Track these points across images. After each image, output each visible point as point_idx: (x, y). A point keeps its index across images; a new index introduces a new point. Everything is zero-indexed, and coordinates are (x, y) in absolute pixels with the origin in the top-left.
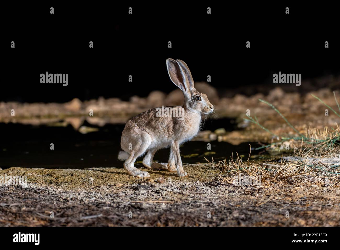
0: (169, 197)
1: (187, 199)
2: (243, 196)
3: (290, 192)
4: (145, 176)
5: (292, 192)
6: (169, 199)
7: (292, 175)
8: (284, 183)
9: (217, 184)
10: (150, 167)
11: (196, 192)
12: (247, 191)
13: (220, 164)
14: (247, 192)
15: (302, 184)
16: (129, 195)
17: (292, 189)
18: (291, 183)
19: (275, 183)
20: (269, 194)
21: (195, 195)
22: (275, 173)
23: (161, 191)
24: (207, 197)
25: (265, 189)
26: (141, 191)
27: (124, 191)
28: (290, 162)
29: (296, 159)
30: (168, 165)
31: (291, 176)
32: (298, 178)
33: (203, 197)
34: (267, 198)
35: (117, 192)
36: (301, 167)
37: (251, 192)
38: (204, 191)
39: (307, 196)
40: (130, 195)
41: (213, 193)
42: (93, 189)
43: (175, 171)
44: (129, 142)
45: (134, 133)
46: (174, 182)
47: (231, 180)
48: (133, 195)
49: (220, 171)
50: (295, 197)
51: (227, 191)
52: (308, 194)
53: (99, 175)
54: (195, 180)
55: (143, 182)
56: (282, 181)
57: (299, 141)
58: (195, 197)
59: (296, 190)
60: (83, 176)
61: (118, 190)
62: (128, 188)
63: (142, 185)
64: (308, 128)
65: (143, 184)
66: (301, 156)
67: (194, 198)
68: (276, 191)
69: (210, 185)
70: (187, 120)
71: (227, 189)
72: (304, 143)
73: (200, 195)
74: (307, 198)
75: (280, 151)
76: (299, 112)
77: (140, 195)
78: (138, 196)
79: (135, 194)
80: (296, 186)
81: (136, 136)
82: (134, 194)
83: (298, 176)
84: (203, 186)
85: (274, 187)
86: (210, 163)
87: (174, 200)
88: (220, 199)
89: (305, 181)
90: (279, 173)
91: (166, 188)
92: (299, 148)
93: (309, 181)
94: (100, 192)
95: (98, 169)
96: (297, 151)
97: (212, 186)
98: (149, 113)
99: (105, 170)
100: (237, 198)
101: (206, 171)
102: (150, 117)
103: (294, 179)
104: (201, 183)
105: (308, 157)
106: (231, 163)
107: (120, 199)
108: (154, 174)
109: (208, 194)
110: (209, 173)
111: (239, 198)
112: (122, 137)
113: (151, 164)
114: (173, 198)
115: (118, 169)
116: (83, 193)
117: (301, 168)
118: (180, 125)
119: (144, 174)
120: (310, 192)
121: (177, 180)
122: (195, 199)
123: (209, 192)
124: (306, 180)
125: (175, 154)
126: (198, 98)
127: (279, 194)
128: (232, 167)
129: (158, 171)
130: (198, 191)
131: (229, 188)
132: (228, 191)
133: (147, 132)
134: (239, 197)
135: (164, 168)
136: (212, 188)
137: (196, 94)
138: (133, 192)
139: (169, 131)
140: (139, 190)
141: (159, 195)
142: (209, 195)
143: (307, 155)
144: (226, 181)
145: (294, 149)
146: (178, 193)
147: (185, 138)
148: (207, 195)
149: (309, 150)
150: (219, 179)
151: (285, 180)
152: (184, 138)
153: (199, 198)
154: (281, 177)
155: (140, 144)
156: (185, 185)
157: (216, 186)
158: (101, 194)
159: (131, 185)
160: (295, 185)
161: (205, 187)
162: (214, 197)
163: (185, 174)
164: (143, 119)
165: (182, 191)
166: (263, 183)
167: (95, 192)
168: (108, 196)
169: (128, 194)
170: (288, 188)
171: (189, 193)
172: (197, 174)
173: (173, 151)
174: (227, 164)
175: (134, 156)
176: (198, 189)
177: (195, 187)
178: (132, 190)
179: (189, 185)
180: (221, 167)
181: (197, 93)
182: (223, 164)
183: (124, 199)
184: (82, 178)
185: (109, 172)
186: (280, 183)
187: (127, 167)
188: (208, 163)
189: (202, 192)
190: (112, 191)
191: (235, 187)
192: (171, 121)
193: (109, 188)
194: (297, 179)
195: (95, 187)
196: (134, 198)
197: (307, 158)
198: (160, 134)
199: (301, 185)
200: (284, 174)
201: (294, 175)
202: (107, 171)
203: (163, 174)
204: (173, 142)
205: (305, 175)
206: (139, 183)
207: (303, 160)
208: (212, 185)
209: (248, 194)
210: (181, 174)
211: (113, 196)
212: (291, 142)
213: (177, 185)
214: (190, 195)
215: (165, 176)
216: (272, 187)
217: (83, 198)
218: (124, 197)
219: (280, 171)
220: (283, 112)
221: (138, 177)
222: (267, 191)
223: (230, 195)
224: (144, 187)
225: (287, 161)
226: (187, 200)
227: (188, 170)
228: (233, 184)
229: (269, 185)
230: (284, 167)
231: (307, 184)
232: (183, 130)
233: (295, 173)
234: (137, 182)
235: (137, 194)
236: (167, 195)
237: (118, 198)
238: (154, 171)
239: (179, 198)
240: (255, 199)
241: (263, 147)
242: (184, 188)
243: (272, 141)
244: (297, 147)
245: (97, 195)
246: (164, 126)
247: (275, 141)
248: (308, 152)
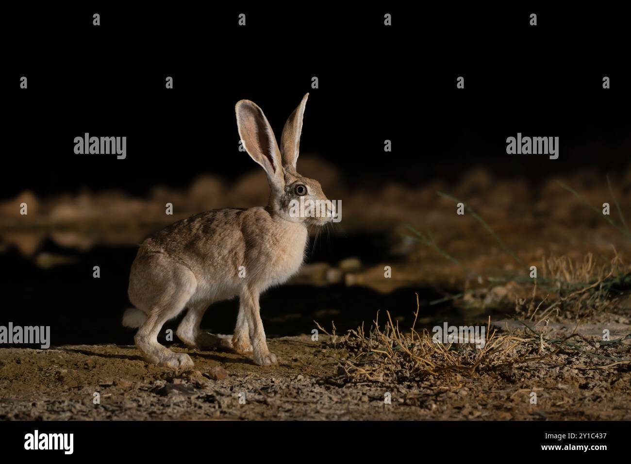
0: (236, 410)
1: (275, 414)
2: (402, 408)
3: (507, 399)
4: (182, 364)
5: (512, 401)
6: (237, 415)
7: (513, 363)
8: (494, 380)
9: (344, 381)
10: (193, 343)
11: (296, 400)
12: (410, 397)
13: (350, 336)
14: (410, 399)
15: (535, 382)
16: (146, 407)
17: (511, 393)
18: (509, 379)
19: (475, 379)
20: (461, 405)
21: (295, 406)
22: (475, 357)
23: (218, 398)
24: (322, 411)
25: (451, 394)
26: (174, 398)
27: (136, 397)
28: (506, 331)
29: (520, 325)
30: (233, 340)
31: (510, 365)
32: (527, 369)
33: (312, 410)
34: (455, 413)
35: (119, 400)
36: (532, 344)
37: (421, 400)
38: (314, 397)
39: (547, 410)
40: (149, 406)
41: (334, 402)
42: (65, 393)
43: (250, 353)
44: (146, 287)
45: (158, 267)
46: (247, 376)
47: (375, 373)
48: (155, 406)
49: (351, 353)
50: (519, 410)
51: (367, 397)
52: (550, 404)
53: (78, 362)
54: (295, 373)
55: (177, 377)
56: (489, 375)
57: (528, 286)
58: (295, 411)
59: (522, 396)
60: (43, 363)
61: (122, 396)
62: (143, 390)
63: (175, 383)
64: (548, 257)
65: (177, 381)
66: (533, 320)
67: (293, 413)
68: (475, 397)
69: (327, 383)
70: (276, 238)
71: (365, 392)
72: (538, 289)
73: (305, 406)
74: (547, 413)
75: (483, 307)
76: (528, 220)
77: (172, 405)
78: (167, 408)
79: (160, 404)
80: (522, 387)
81: (161, 275)
82: (157, 405)
83: (525, 364)
84: (313, 385)
85: (470, 389)
86: (327, 334)
87: (247, 417)
88: (351, 416)
89: (542, 376)
90: (483, 356)
91: (229, 389)
92: (528, 302)
93: (550, 376)
94: (80, 401)
95: (78, 347)
96: (524, 308)
97: (332, 387)
98: (192, 223)
99: (92, 351)
100: (387, 413)
101: (319, 352)
102: (194, 231)
103: (516, 371)
104: (308, 380)
105: (548, 322)
106: (374, 334)
107: (125, 414)
108: (202, 359)
109: (324, 404)
110: (326, 358)
111: (393, 412)
112: (131, 276)
113: (196, 336)
114: (245, 412)
115: (122, 348)
116: (43, 402)
117: (532, 347)
118: (261, 249)
119: (181, 359)
120: (552, 401)
121: (254, 373)
122: (294, 415)
123: (326, 399)
124: (543, 372)
125: (249, 315)
126: (301, 190)
127: (482, 405)
128: (377, 343)
129: (211, 353)
130: (301, 398)
131: (370, 390)
132: (369, 397)
133: (187, 265)
134: (392, 410)
135: (224, 345)
136: (331, 391)
137: (296, 180)
138: (155, 400)
139: (237, 263)
140: (170, 395)
141: (214, 407)
142: (325, 406)
143: (547, 317)
144: (363, 376)
145: (517, 302)
146: (255, 403)
147: (273, 278)
148: (322, 405)
149: (550, 305)
150: (347, 371)
151: (497, 372)
152: (268, 279)
153: (304, 413)
154: (488, 366)
155: (172, 293)
156: (273, 384)
157: (340, 386)
158: (83, 404)
159: (151, 383)
160: (519, 385)
161: (317, 389)
162: (336, 410)
163: (270, 360)
164: (178, 237)
165: (266, 397)
166: (446, 379)
167: (71, 400)
168: (99, 409)
169: (144, 404)
170: (502, 391)
171: (281, 401)
172: (299, 359)
173: (244, 308)
174: (365, 337)
175: (157, 320)
176: (300, 392)
177: (294, 388)
178: (153, 394)
179: (281, 384)
180: (352, 343)
181: (298, 177)
182: (356, 337)
183: (134, 415)
184: (41, 369)
185: (101, 355)
186: (486, 380)
187: (141, 343)
188: (324, 335)
189: (309, 399)
190: (109, 398)
191: (384, 389)
192: (241, 240)
193: (102, 390)
194: (525, 370)
195: (70, 389)
196: (158, 412)
197: (545, 325)
198: (215, 269)
199: (533, 384)
200: (493, 361)
201: (516, 361)
202: (97, 352)
203: (223, 360)
204: (245, 288)
205: (542, 361)
206: (170, 380)
207: (537, 327)
208: (333, 384)
209: (414, 404)
210: (263, 359)
211: (111, 409)
212: (509, 287)
213: (254, 385)
214: (284, 406)
215: (228, 364)
216: (466, 389)
217: (43, 413)
218: (134, 412)
219: (485, 352)
220: (490, 221)
221: (167, 367)
222: (456, 398)
223: (371, 405)
224: (180, 388)
225: (500, 331)
226: (275, 416)
227: (279, 350)
228: (378, 382)
229: (461, 385)
230: (495, 343)
231: (546, 383)
232: (266, 261)
233: (519, 356)
234: (165, 376)
235: (164, 403)
236: (231, 407)
237: (121, 413)
238: (202, 353)
239: (258, 413)
240: (429, 416)
241: (446, 299)
242: (269, 391)
243: (467, 285)
244: (523, 300)
245: (75, 407)
246: (225, 252)
247: (474, 285)
248: (549, 311)
